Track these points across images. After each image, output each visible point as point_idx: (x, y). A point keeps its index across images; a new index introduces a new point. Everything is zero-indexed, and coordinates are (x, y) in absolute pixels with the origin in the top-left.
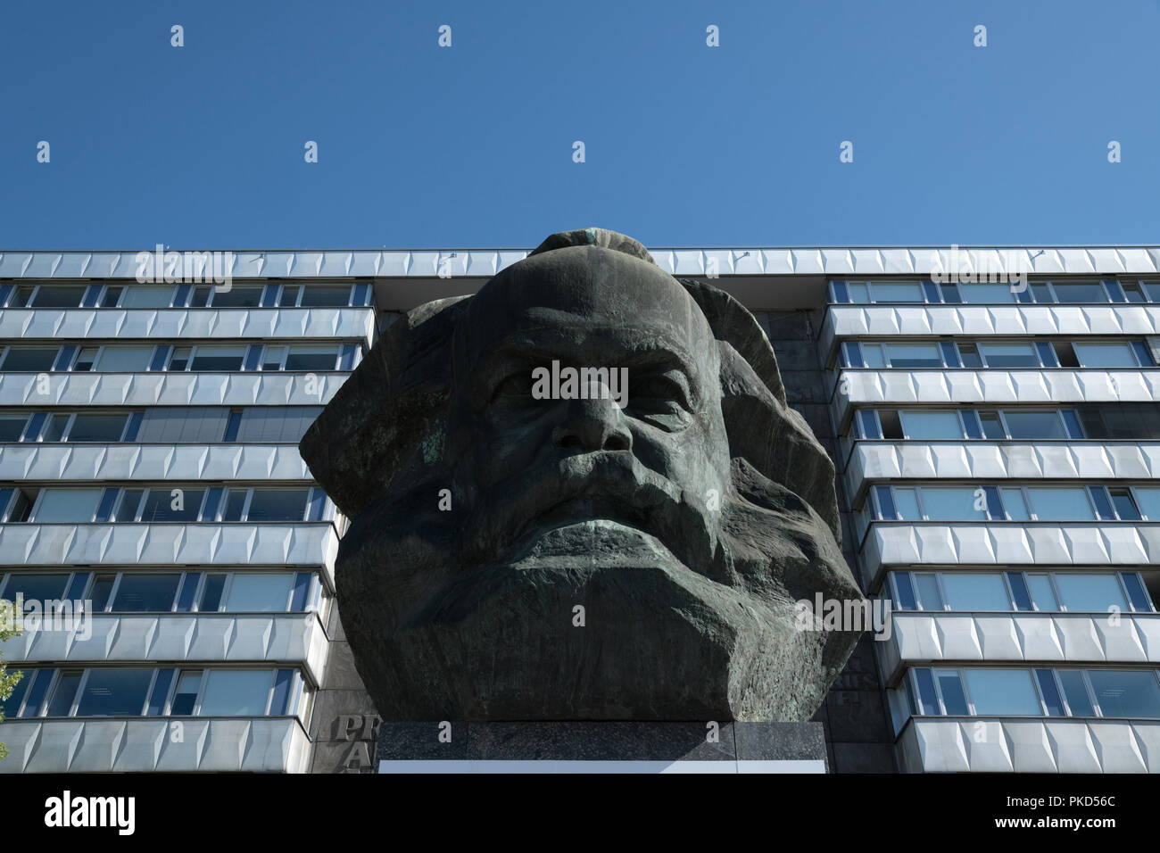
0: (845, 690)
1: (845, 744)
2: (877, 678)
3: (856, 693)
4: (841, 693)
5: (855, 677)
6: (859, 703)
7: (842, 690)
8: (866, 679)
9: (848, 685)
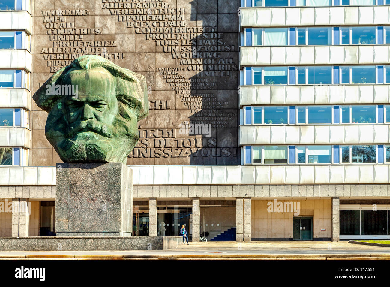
0: (225, 70)
1: (221, 91)
2: (237, 66)
3: (228, 72)
4: (223, 72)
5: (229, 66)
6: (229, 75)
7: (223, 71)
8: (233, 66)
9: (226, 69)
